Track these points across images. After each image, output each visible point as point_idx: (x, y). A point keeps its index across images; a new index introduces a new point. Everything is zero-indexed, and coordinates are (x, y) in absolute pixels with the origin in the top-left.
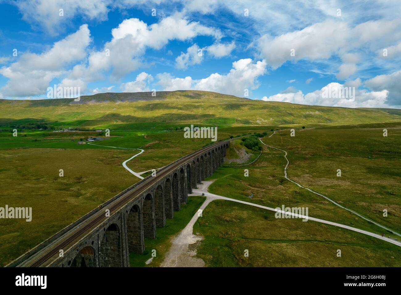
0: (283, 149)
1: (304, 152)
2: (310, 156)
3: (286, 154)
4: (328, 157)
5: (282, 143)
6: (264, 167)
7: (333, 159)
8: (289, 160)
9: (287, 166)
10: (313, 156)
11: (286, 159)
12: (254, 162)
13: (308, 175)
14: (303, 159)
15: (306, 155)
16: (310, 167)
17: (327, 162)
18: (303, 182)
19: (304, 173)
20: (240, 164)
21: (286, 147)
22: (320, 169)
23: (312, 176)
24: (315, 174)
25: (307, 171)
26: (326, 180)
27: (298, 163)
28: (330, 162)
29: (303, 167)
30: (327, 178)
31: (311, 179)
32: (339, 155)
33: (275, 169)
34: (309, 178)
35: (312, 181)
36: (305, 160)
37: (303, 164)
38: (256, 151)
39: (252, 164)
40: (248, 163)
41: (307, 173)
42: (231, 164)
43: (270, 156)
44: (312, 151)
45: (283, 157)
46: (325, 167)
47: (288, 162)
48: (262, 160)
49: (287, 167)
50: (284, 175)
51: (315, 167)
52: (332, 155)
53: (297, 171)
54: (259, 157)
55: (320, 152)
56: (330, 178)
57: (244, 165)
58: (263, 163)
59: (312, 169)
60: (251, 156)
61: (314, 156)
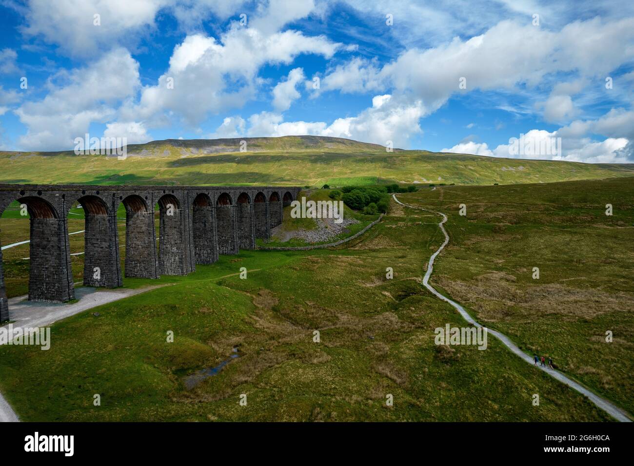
0: (439, 211)
1: (492, 215)
2: (509, 224)
3: (445, 219)
4: (559, 227)
5: (441, 200)
6: (374, 251)
7: (575, 230)
8: (449, 234)
9: (442, 248)
10: (516, 223)
11: (443, 230)
12: (353, 237)
13: (502, 274)
14: (488, 231)
15: (498, 220)
16: (510, 252)
17: (560, 239)
18: (482, 300)
19: (489, 268)
20: (313, 244)
21: (447, 206)
22: (538, 257)
23: (514, 278)
24: (525, 270)
25: (500, 261)
26: (569, 292)
27: (474, 240)
28: (567, 238)
29: (489, 253)
30: (570, 283)
31: (513, 289)
32: (589, 222)
33: (403, 257)
34: (503, 283)
35: (514, 297)
36: (495, 232)
37: (487, 243)
38: (370, 214)
39: (347, 243)
40: (334, 241)
41: (500, 269)
42: (288, 242)
43: (401, 224)
44: (514, 213)
45: (436, 227)
46: (552, 252)
47: (447, 238)
48: (377, 233)
49: (440, 252)
50: (423, 273)
51: (523, 251)
52: (571, 220)
53: (468, 261)
54: (372, 227)
55: (535, 214)
56: (580, 284)
57: (322, 246)
58: (376, 241)
59: (515, 255)
60: (351, 224)
61: (519, 223)
